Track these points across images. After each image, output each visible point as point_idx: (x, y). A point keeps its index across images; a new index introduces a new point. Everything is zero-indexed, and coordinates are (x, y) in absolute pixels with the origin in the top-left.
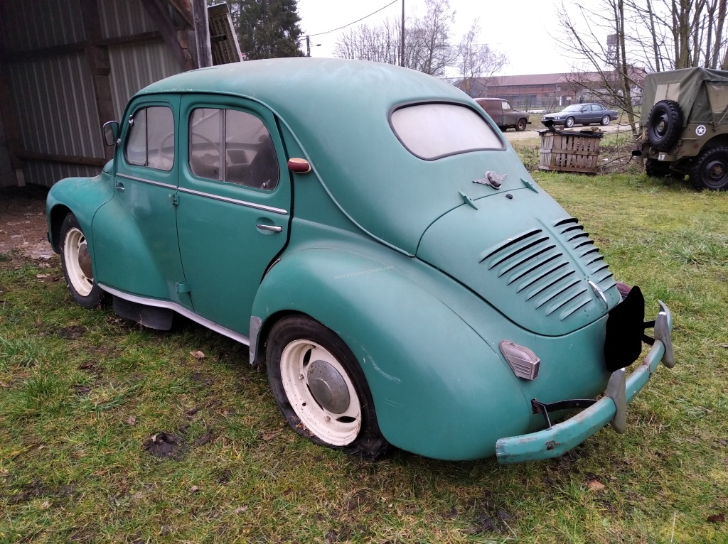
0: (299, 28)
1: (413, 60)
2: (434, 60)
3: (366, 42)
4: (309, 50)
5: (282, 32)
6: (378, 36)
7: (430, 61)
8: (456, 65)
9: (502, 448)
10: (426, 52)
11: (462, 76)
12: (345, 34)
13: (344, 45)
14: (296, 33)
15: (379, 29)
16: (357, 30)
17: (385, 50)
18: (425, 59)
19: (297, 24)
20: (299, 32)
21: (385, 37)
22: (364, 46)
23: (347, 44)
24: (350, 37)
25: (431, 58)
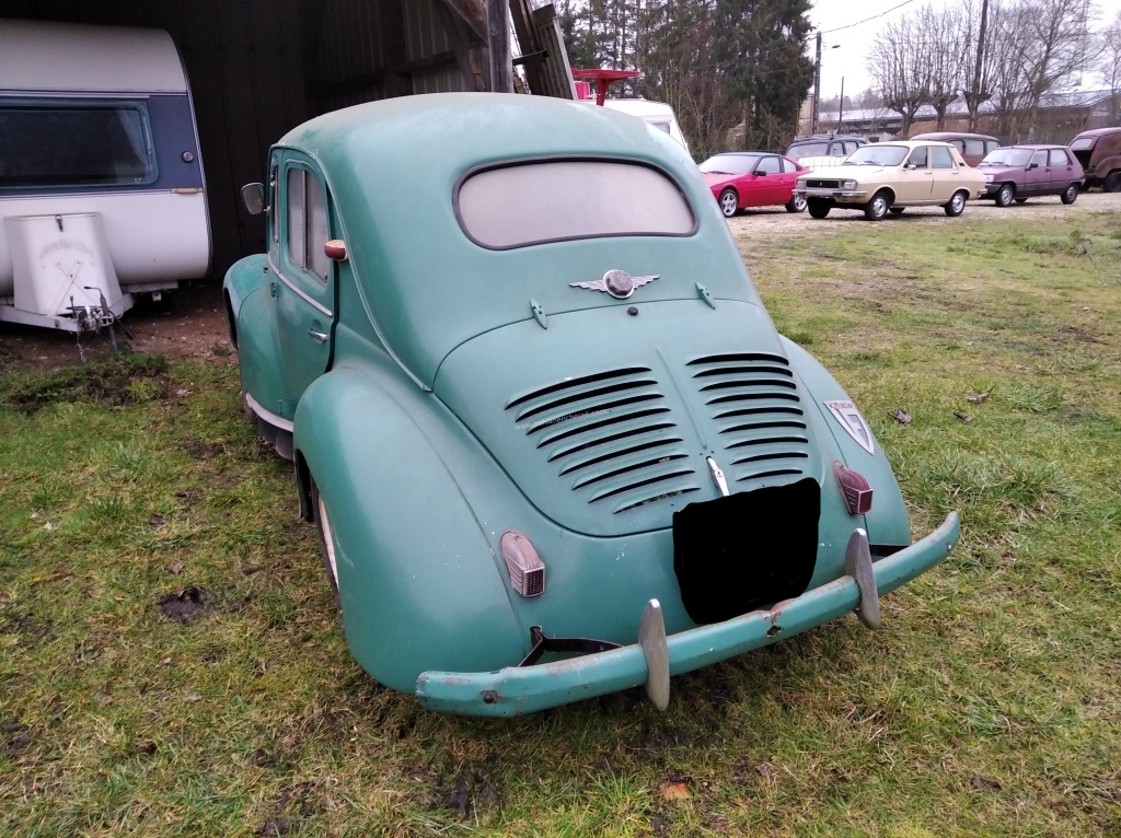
0: (808, 21)
1: (1012, 62)
2: (1052, 61)
3: (927, 38)
4: (819, 55)
5: (780, 29)
6: (950, 24)
7: (1044, 63)
8: (1099, 67)
9: (423, 684)
10: (1040, 47)
11: (1109, 87)
12: (892, 25)
13: (887, 43)
14: (802, 29)
15: (952, 14)
16: (913, 17)
17: (961, 48)
18: (1036, 61)
19: (804, 14)
20: (807, 27)
21: (963, 24)
22: (924, 44)
23: (894, 43)
24: (900, 30)
25: (1047, 58)
